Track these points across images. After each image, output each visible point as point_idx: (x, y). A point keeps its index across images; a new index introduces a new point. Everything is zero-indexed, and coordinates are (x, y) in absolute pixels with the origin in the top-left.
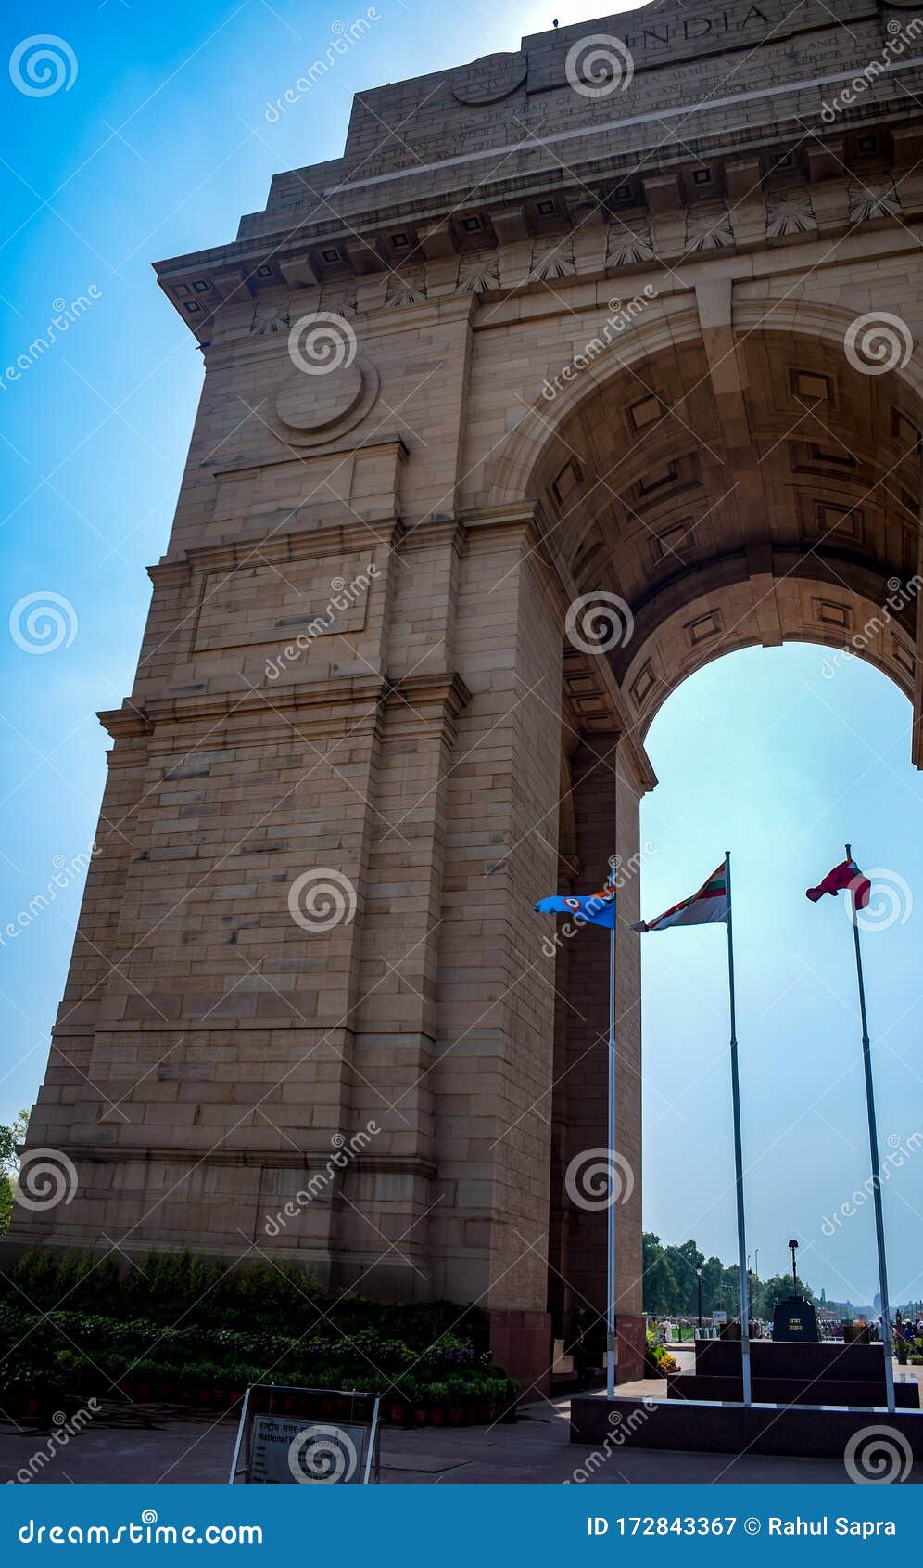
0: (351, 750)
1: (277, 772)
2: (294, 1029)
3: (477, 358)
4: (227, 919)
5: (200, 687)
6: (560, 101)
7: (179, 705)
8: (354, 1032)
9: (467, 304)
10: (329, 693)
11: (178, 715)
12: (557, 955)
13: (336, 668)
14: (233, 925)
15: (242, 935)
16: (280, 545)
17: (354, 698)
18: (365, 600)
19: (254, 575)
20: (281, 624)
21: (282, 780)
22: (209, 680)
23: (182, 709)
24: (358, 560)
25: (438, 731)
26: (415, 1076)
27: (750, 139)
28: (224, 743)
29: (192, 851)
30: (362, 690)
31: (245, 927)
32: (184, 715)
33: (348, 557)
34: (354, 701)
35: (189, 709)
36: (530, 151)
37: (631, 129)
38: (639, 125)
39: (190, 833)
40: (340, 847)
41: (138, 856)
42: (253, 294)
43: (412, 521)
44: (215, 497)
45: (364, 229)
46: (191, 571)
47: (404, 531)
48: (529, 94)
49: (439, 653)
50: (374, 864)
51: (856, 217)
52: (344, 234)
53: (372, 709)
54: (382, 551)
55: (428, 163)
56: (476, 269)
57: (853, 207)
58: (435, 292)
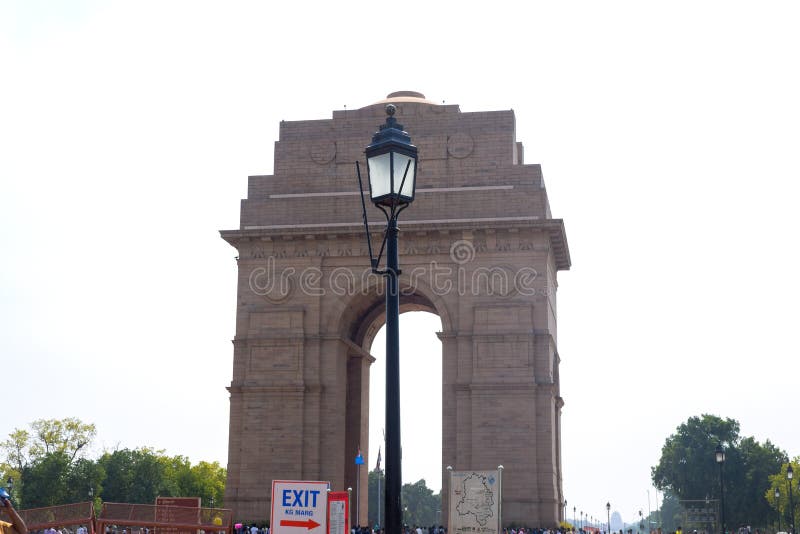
0: (298, 405)
1: (279, 409)
5: (254, 383)
7: (251, 388)
9: (320, 260)
10: (290, 389)
13: (292, 382)
14: (272, 447)
15: (274, 449)
17: (297, 391)
18: (298, 362)
19: (265, 350)
20: (275, 366)
21: (280, 411)
22: (257, 381)
23: (251, 390)
24: (295, 349)
25: (318, 400)
28: (265, 400)
29: (259, 428)
30: (299, 389)
33: (292, 348)
35: (253, 390)
39: (257, 423)
41: (244, 429)
42: (250, 242)
43: (308, 336)
44: (249, 318)
45: (289, 233)
46: (246, 344)
47: (306, 340)
48: (337, 164)
49: (317, 377)
50: (304, 432)
51: (429, 251)
52: (283, 233)
53: (302, 394)
54: (301, 347)
55: (305, 192)
56: (322, 247)
57: (428, 248)
58: (310, 253)
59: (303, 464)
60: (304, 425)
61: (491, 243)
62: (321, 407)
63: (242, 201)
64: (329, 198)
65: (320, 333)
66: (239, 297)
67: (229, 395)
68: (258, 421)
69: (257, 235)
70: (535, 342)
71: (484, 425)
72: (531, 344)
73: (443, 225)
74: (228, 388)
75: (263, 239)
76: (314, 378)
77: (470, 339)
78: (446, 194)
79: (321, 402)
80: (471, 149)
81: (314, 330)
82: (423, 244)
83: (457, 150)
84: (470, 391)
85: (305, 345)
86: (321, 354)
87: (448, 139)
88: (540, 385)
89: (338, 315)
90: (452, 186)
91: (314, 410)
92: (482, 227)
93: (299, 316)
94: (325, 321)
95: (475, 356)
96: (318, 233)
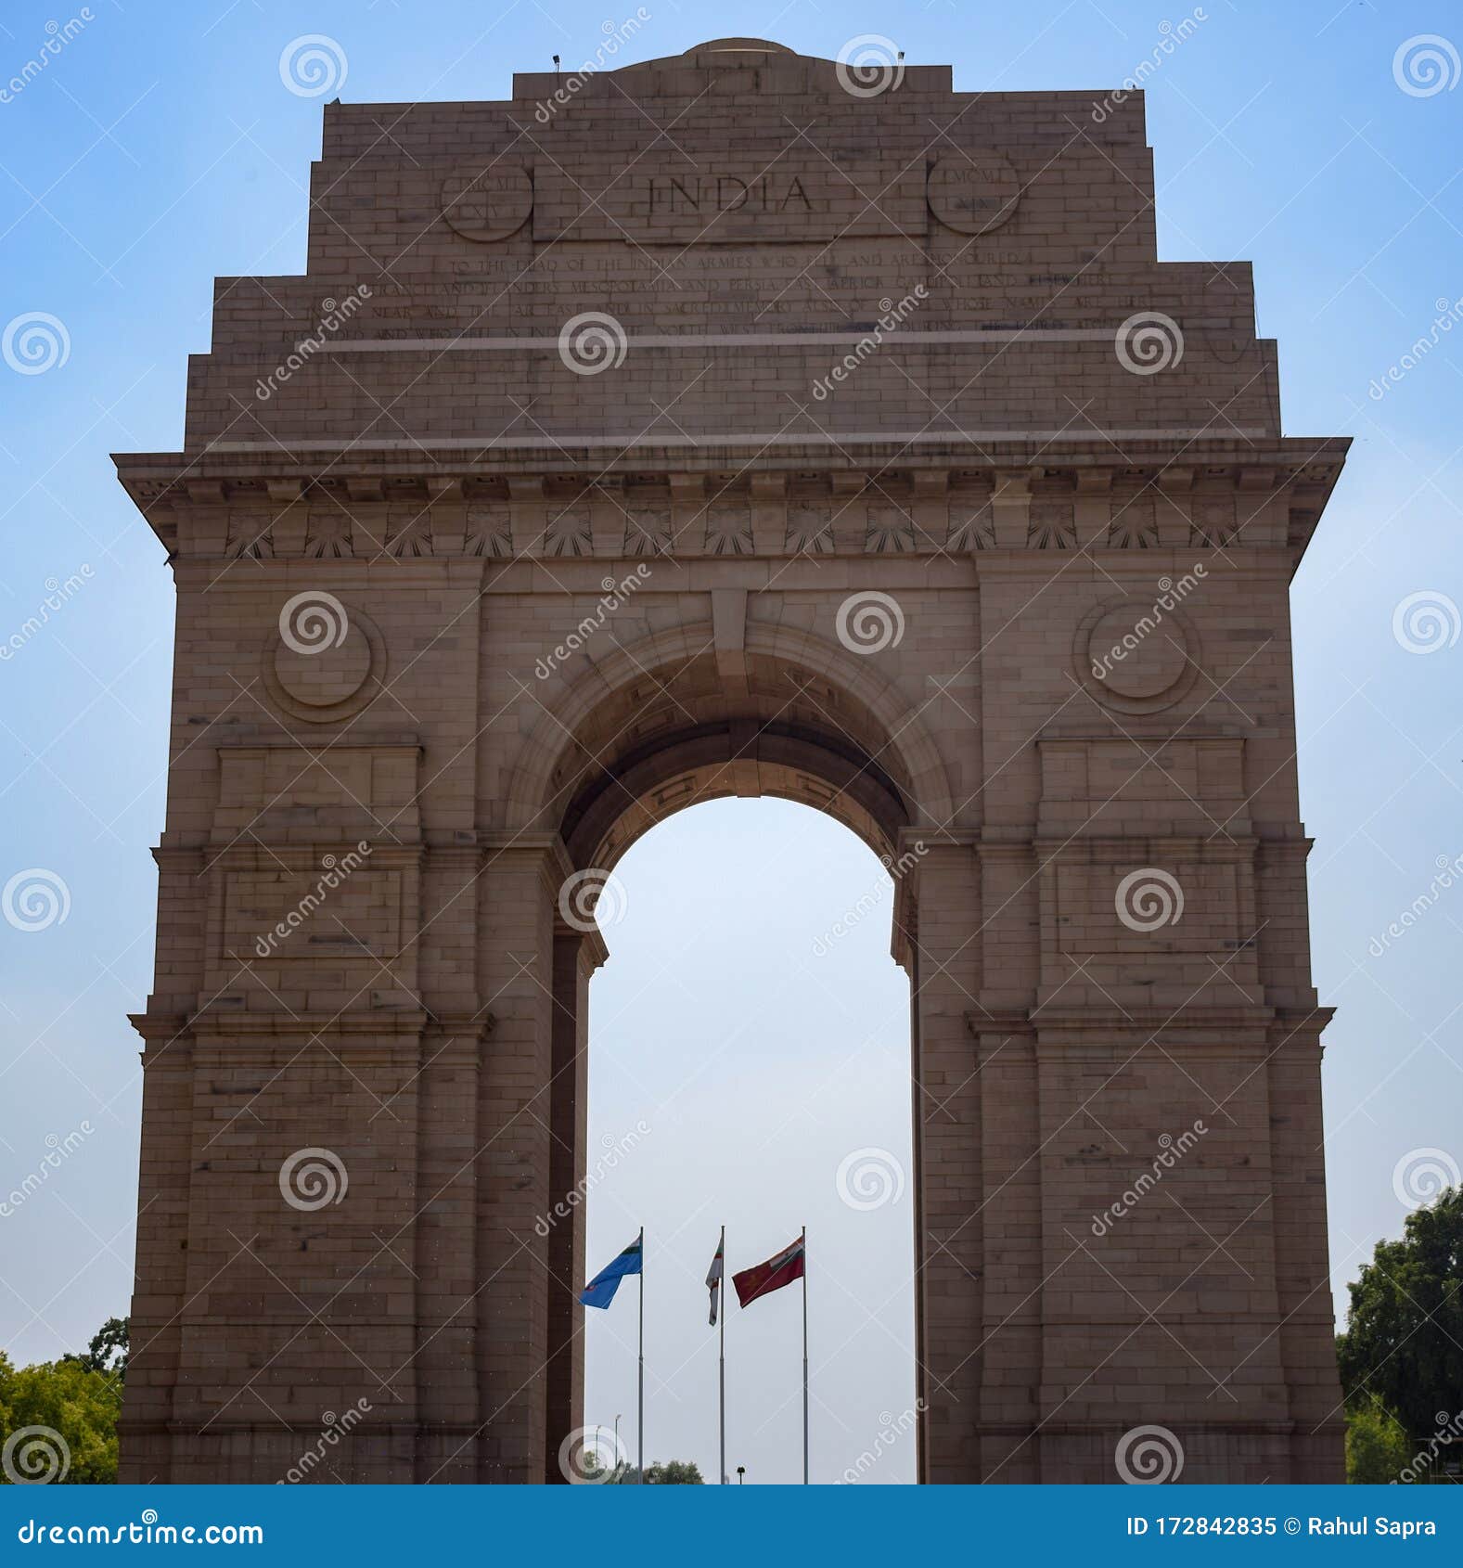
0: (398, 1080)
1: (328, 1096)
2: (370, 1325)
3: (487, 630)
4: (296, 1229)
5: (238, 1000)
6: (573, 265)
7: (222, 1020)
8: (418, 1327)
9: (478, 570)
10: (373, 1024)
11: (222, 1030)
12: (550, 1234)
13: (376, 996)
14: (302, 1235)
15: (311, 1244)
16: (306, 852)
17: (397, 1030)
18: (398, 926)
19: (278, 880)
20: (313, 940)
21: (334, 1104)
22: (247, 992)
23: (226, 1025)
24: (387, 880)
25: (473, 1064)
26: (468, 1360)
27: (778, 456)
28: (273, 1062)
29: (253, 1165)
30: (405, 1025)
31: (314, 1237)
32: (228, 1030)
33: (376, 876)
34: (397, 1033)
35: (232, 1025)
36: (541, 356)
37: (654, 354)
38: (662, 349)
39: (249, 1147)
40: (395, 1170)
41: (198, 1167)
42: (226, 497)
43: (438, 838)
44: (218, 771)
45: (369, 469)
46: (204, 859)
47: (429, 851)
48: (535, 243)
49: (468, 982)
50: (422, 1182)
51: (871, 546)
52: (345, 470)
53: (414, 1041)
54: (412, 876)
55: (420, 335)
56: (487, 523)
57: (870, 532)
58: (441, 542)
59: (419, 1296)
60: (423, 1155)
61: (1094, 522)
62: (483, 1094)
63: (194, 359)
64: (511, 355)
65: (476, 827)
66: (179, 694)
67: (140, 1044)
68: (250, 1139)
69: (253, 471)
70: (1259, 865)
71: (1088, 1155)
72: (1247, 869)
73: (928, 449)
74: (136, 1020)
75: (273, 488)
76: (457, 988)
77: (1028, 850)
78: (931, 350)
79: (481, 1072)
80: (1010, 204)
81: (456, 816)
82: (848, 518)
83: (962, 206)
84: (1034, 1033)
85: (424, 867)
86: (481, 902)
87: (930, 167)
88: (1280, 1013)
89: (543, 766)
90: (948, 325)
91: (459, 1100)
92: (1068, 461)
93: (404, 763)
94: (493, 790)
95: (1046, 908)
96: (475, 468)
